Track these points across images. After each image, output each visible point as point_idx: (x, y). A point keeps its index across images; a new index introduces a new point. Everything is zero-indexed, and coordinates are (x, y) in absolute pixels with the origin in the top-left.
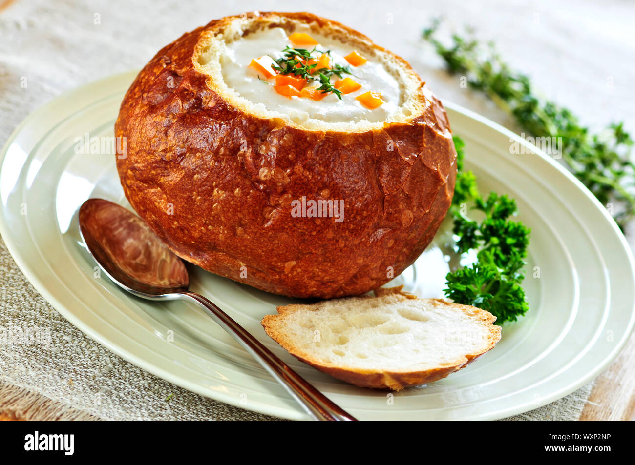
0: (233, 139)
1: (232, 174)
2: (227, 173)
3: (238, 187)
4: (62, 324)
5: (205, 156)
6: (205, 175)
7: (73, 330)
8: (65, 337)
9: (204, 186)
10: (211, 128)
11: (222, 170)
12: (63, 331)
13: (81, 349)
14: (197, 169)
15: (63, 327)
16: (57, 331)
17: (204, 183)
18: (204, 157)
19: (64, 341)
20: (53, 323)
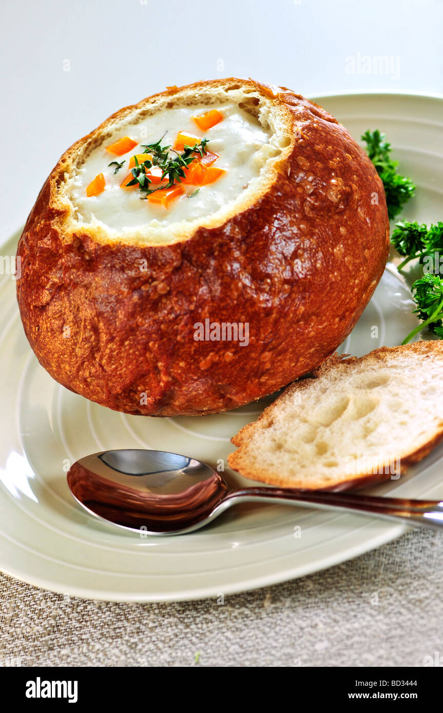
0: (295, 211)
1: (327, 227)
2: (325, 231)
3: (339, 228)
4: (53, 638)
5: (304, 245)
6: (320, 255)
7: (66, 637)
8: (64, 652)
9: (329, 262)
10: (276, 231)
11: (322, 234)
12: (58, 646)
13: (85, 656)
14: (313, 261)
15: (55, 641)
16: (51, 649)
17: (327, 261)
18: (305, 247)
19: (64, 657)
20: (43, 643)
